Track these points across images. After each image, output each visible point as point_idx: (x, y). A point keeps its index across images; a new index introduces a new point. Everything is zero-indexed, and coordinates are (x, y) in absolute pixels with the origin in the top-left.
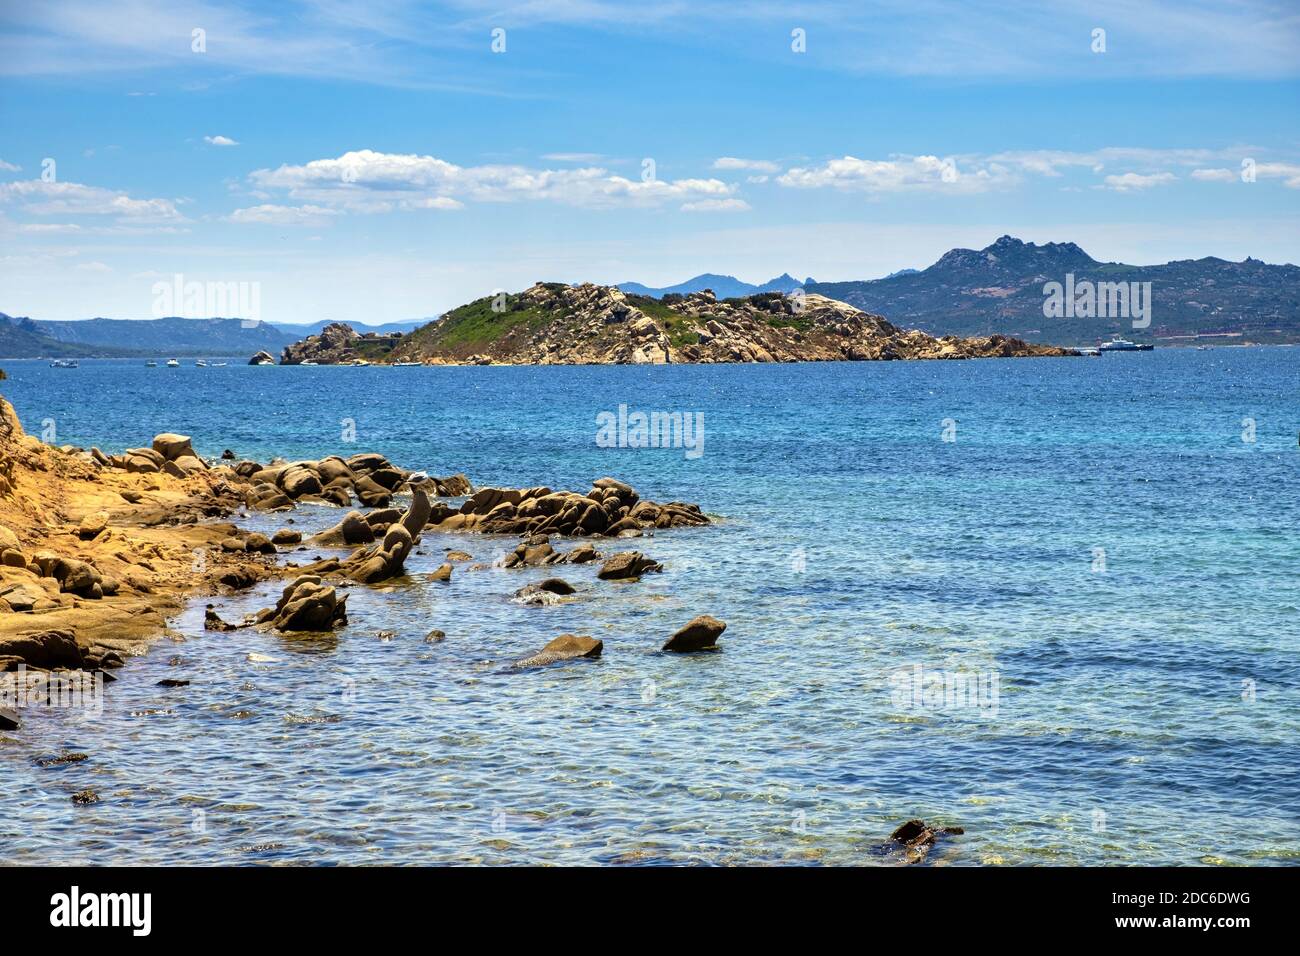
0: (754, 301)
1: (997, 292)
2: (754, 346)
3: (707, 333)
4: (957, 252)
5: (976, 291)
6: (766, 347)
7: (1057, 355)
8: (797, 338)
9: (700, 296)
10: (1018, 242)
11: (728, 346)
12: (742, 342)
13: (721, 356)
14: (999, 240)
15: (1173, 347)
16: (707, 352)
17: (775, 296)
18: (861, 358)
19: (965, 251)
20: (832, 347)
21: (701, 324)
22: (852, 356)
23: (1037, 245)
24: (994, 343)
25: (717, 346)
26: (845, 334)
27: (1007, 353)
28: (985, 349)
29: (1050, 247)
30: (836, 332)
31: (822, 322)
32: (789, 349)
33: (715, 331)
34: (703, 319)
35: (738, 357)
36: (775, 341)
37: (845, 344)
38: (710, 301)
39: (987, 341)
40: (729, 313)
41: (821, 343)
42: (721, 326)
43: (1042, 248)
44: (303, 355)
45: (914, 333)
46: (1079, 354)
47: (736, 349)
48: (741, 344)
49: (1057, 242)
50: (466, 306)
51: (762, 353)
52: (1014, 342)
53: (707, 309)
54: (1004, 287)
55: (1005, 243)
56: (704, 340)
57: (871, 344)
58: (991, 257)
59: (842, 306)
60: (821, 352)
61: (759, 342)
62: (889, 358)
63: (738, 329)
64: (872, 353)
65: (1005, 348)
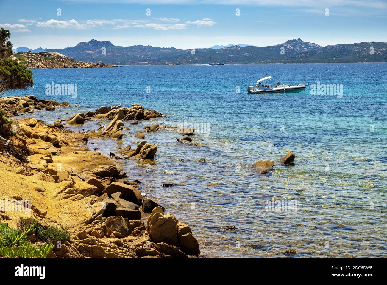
0: (40, 54)
1: (92, 52)
2: (42, 64)
3: (30, 61)
4: (82, 43)
5: (86, 52)
6: (44, 65)
7: (112, 67)
8: (52, 63)
9: (28, 52)
10: (96, 41)
11: (35, 64)
12: (39, 63)
13: (34, 67)
14: (92, 40)
15: (133, 65)
16: (30, 66)
17: (45, 53)
18: (67, 67)
19: (83, 42)
20: (60, 65)
21: (28, 59)
22: (65, 67)
23: (100, 41)
24: (98, 64)
25: (32, 64)
26: (63, 62)
27: (101, 67)
28: (96, 66)
29: (103, 42)
30: (61, 61)
31: (57, 59)
32: (50, 65)
33: (32, 61)
34: (29, 58)
35: (38, 67)
36: (47, 63)
37: (63, 64)
38: (30, 53)
39: (96, 64)
40: (35, 56)
41: (57, 64)
42: (33, 60)
43: (101, 42)
45: (80, 62)
46: (117, 67)
47: (37, 65)
48: (38, 64)
49: (105, 41)
51: (43, 66)
52: (102, 64)
53: (29, 55)
54: (93, 51)
55: (93, 41)
56: (29, 63)
57: (69, 64)
58: (90, 44)
59: (61, 55)
60: (58, 66)
61: (43, 64)
62: (74, 67)
63: (37, 60)
64: (70, 66)
65: (100, 65)
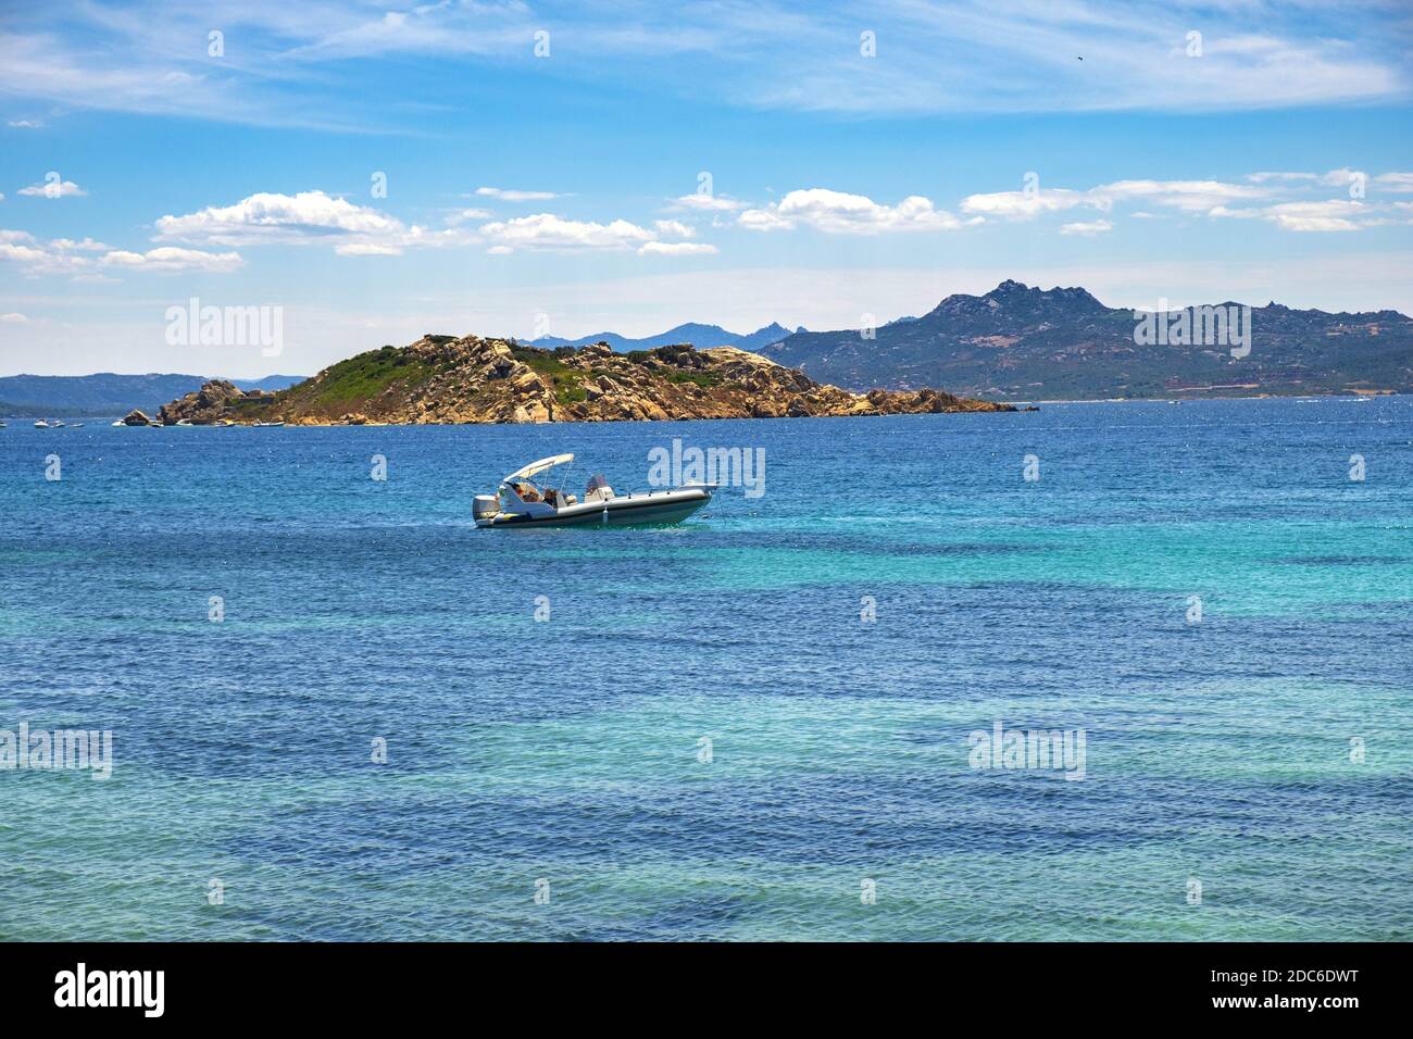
0: (661, 354)
1: (999, 341)
2: (647, 403)
3: (597, 390)
5: (976, 340)
6: (661, 404)
7: (990, 410)
8: (698, 395)
9: (594, 350)
11: (618, 403)
12: (634, 398)
13: (610, 414)
16: (596, 410)
17: (682, 349)
18: (767, 415)
20: (735, 403)
21: (592, 379)
22: (757, 414)
24: (924, 397)
25: (606, 403)
26: (751, 389)
27: (936, 409)
28: (914, 404)
30: (740, 386)
31: (732, 376)
32: (687, 405)
33: (605, 386)
34: (595, 374)
35: (629, 414)
36: (673, 398)
37: (750, 400)
38: (604, 354)
39: (916, 395)
40: (625, 367)
41: (723, 399)
42: (612, 382)
44: (180, 414)
45: (827, 388)
46: (1014, 409)
47: (626, 406)
48: (631, 400)
50: (346, 361)
51: (655, 410)
52: (944, 396)
53: (600, 364)
54: (1006, 336)
55: (1008, 288)
56: (593, 397)
57: (778, 400)
58: (993, 303)
59: (756, 359)
60: (723, 409)
61: (654, 399)
62: (796, 414)
63: (631, 384)
64: (778, 410)
65: (934, 402)
